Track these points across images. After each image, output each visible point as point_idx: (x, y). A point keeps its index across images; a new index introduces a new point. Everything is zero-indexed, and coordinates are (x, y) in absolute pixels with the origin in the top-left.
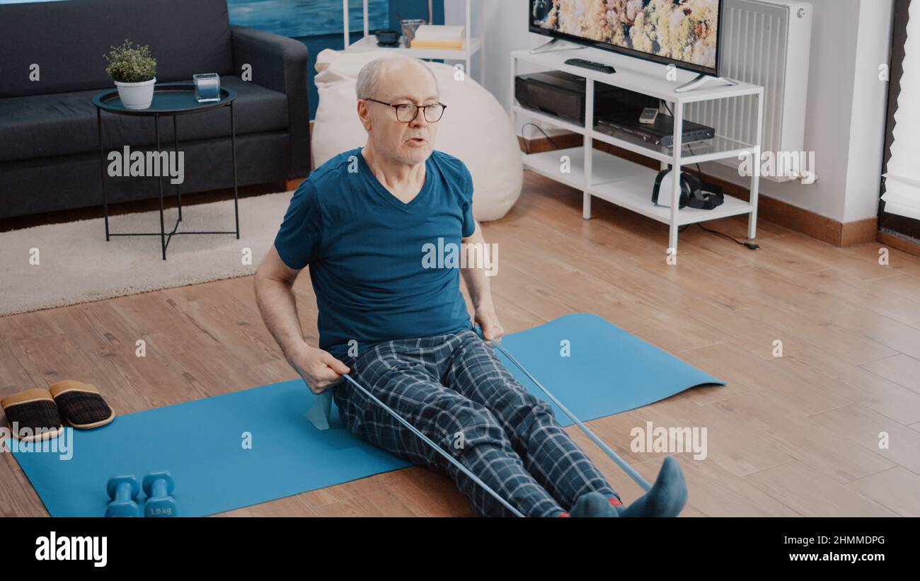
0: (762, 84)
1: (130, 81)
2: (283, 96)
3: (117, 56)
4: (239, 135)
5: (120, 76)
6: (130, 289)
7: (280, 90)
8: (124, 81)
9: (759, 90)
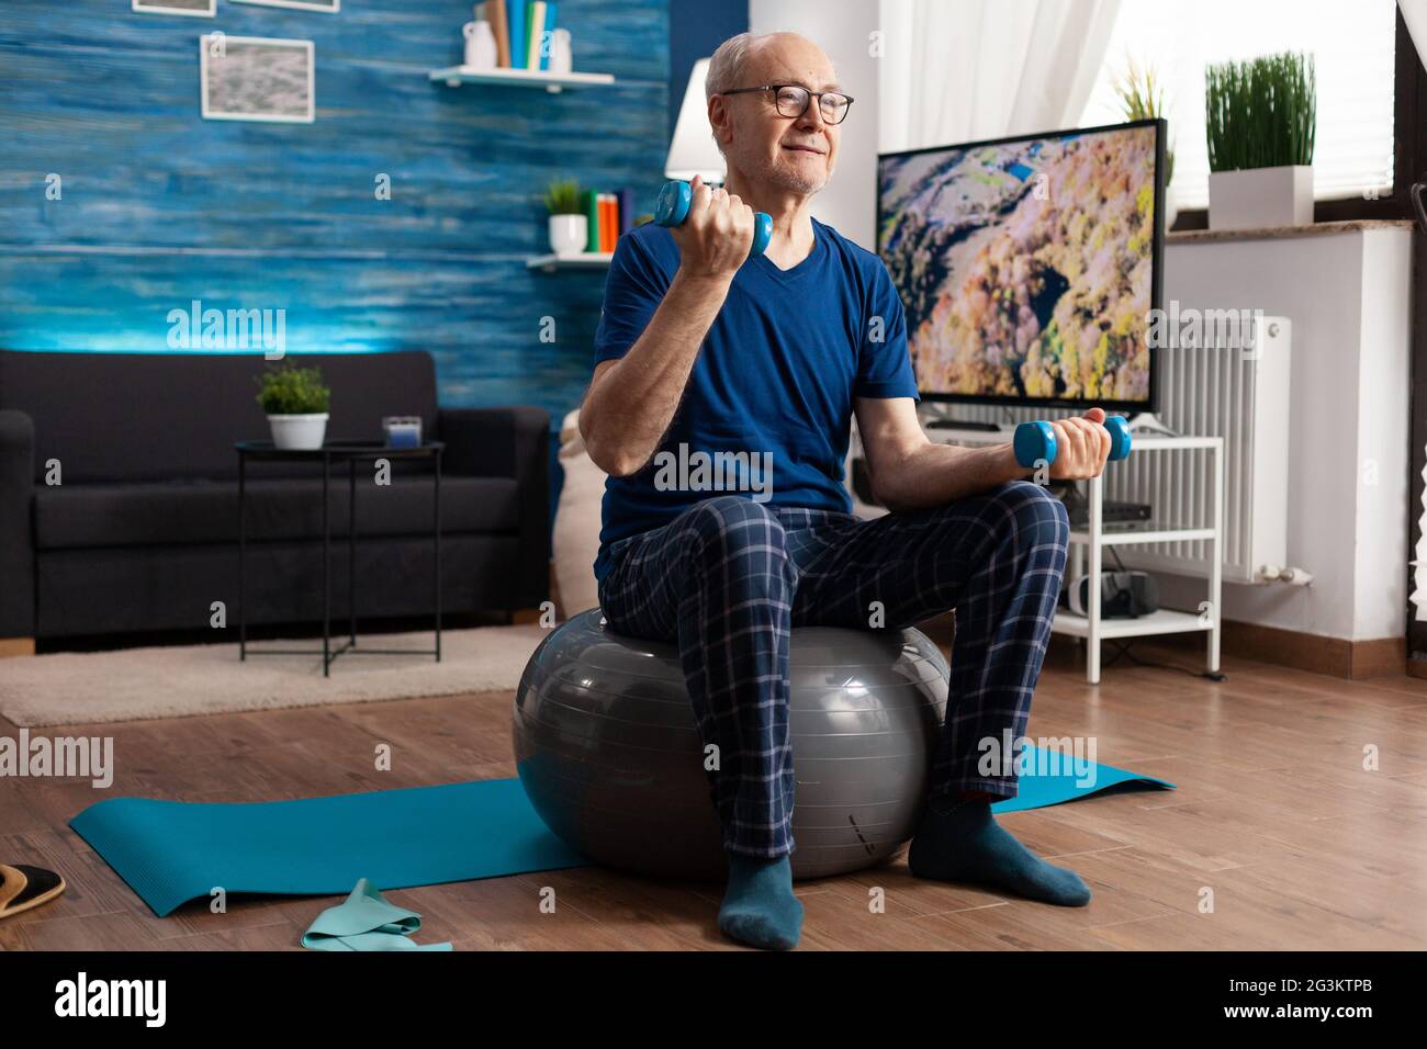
0: (1221, 434)
1: (292, 412)
2: (510, 484)
3: (273, 380)
4: (447, 534)
5: (276, 406)
6: (272, 702)
7: (510, 474)
8: (282, 412)
9: (1216, 443)
